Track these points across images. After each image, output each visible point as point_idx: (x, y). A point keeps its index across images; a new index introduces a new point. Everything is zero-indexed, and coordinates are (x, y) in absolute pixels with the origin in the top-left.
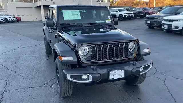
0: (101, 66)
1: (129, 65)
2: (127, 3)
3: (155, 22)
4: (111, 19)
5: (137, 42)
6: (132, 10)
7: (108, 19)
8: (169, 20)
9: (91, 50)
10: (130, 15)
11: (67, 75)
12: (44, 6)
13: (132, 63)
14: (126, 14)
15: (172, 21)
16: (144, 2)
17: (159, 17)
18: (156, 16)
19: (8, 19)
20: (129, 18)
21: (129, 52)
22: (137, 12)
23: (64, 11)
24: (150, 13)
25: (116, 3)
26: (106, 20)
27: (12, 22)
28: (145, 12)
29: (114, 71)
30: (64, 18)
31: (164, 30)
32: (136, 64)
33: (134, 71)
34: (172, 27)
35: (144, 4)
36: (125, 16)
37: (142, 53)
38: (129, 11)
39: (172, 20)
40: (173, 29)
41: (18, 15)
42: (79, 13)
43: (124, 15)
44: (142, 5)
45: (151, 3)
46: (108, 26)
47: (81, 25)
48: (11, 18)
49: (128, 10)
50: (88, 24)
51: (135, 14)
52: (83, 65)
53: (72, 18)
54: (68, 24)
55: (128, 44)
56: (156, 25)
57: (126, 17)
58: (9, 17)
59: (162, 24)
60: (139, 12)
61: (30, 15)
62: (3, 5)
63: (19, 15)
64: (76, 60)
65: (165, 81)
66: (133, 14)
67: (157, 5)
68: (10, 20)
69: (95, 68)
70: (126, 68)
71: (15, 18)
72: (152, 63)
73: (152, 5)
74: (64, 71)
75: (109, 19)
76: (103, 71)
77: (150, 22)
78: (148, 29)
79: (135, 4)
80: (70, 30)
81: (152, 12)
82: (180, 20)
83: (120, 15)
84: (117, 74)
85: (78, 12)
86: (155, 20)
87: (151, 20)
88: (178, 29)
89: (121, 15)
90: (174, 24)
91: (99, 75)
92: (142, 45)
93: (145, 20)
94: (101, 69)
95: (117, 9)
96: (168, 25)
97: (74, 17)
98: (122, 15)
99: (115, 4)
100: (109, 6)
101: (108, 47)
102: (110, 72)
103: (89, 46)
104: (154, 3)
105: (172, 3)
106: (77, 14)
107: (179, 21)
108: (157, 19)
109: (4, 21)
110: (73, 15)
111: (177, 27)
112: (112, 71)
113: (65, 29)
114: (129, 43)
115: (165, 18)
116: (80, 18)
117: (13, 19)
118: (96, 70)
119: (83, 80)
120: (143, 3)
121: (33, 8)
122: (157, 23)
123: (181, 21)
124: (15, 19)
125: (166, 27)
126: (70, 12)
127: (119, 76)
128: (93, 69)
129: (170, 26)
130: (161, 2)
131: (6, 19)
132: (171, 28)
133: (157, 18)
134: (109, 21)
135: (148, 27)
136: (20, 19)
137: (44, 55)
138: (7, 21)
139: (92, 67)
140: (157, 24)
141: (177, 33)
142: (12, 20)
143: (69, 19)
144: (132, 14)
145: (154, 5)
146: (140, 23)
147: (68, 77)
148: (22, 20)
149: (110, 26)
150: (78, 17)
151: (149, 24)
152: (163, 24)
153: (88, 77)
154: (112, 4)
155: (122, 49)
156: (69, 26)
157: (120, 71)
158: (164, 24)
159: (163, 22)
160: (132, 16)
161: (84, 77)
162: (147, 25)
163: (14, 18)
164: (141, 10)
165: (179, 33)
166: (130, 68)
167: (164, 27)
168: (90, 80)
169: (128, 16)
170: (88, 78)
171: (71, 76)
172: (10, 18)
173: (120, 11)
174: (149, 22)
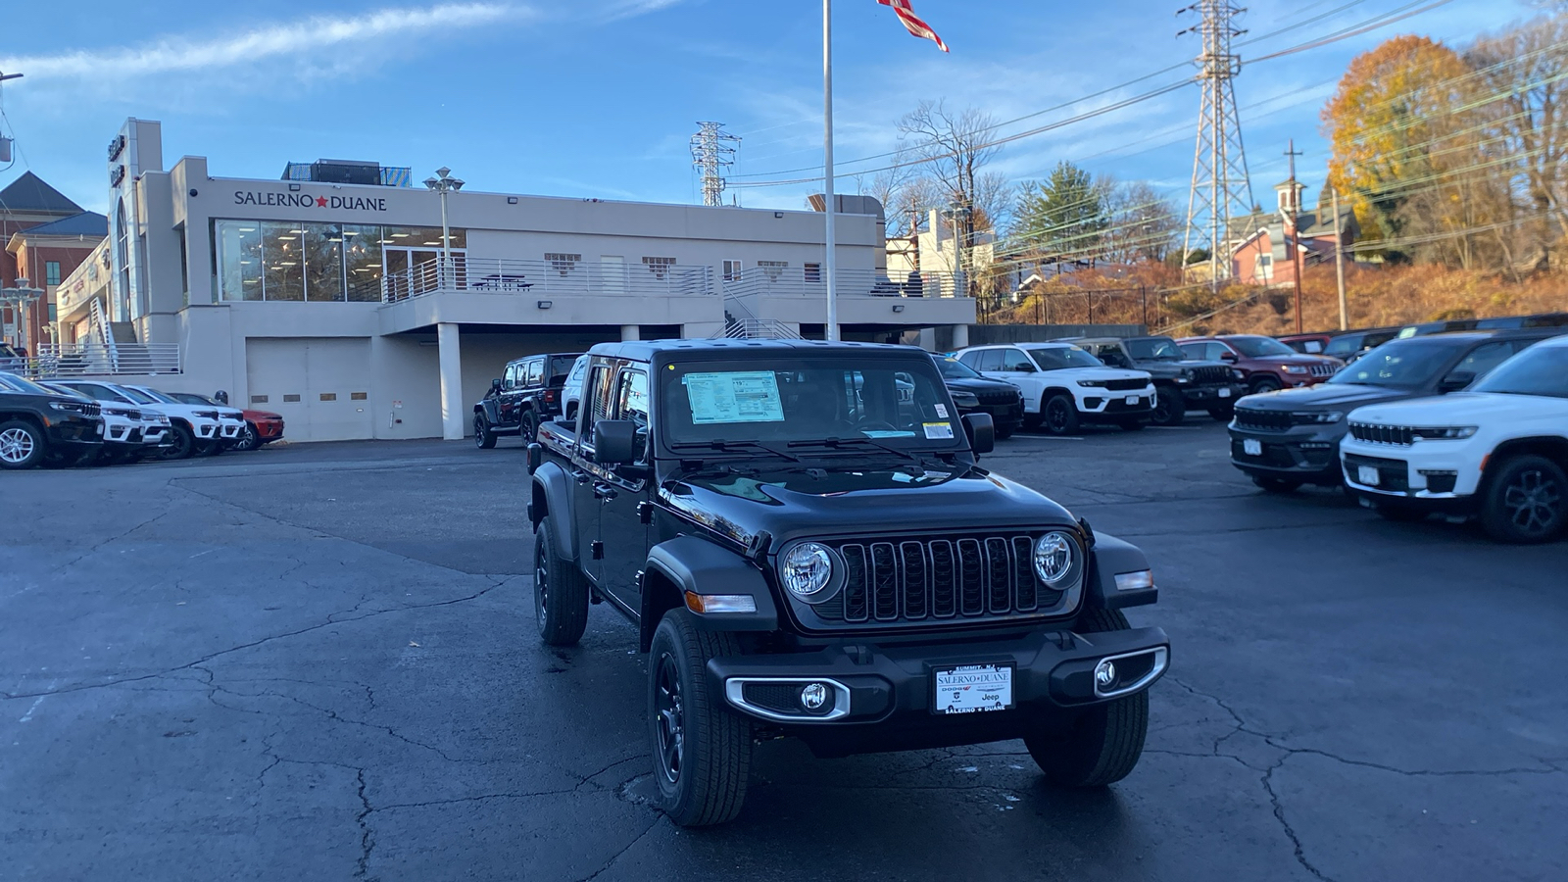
0: (897, 646)
1: (1037, 646)
2: (1114, 299)
3: (1297, 444)
4: (951, 419)
5: (1081, 536)
6: (1144, 359)
7: (934, 418)
8: (1385, 428)
9: (843, 566)
10: (1132, 397)
11: (730, 680)
12: (465, 330)
13: (1054, 641)
14: (1097, 384)
15: (1403, 435)
16: (1260, 292)
17: (1325, 410)
18: (1301, 405)
19: (197, 424)
20: (1123, 421)
21: (1042, 584)
22: (1183, 374)
23: (690, 380)
24: (1284, 378)
25: (1030, 302)
26: (925, 425)
27: (219, 447)
28: (1252, 368)
29: (959, 672)
30: (695, 415)
31: (1365, 503)
32: (1075, 641)
33: (1062, 674)
34: (1406, 477)
35: (1259, 308)
36: (1091, 402)
37: (1107, 593)
38: (1123, 364)
39: (1407, 430)
40: (1418, 495)
41: (257, 399)
42: (773, 389)
43: (1080, 394)
44: (1243, 312)
45: (1315, 298)
46: (937, 456)
47: (785, 451)
48: (215, 415)
49: (1110, 357)
50: (823, 448)
51: (1165, 390)
52: (804, 641)
53: (734, 416)
54: (715, 446)
55: (1032, 541)
56: (1304, 464)
57: (1101, 408)
58: (205, 415)
59: (1342, 457)
60: (1197, 371)
61: (344, 397)
62: (146, 321)
63: (264, 399)
64: (773, 614)
65: (1275, 771)
66: (1151, 388)
67: (1361, 315)
68: (210, 435)
69: (862, 650)
70: (1024, 659)
71: (239, 417)
72: (1167, 646)
73: (1325, 311)
74: (711, 664)
75: (944, 420)
76: (903, 670)
77: (1264, 446)
78: (1259, 494)
79: (1186, 311)
80: (728, 478)
81: (1304, 370)
82: (1457, 429)
83: (1051, 393)
84: (974, 688)
85: (764, 382)
86: (1296, 430)
87: (1268, 432)
88: (1448, 495)
89: (1056, 397)
90: (1421, 456)
91: (885, 687)
92: (1113, 553)
93: (1231, 432)
94: (894, 658)
95: (1023, 347)
96: (1383, 465)
97: (745, 410)
98: (1064, 392)
99: (1019, 311)
100: (971, 328)
101: (929, 555)
102: (941, 675)
103: (834, 545)
104: (1335, 296)
105: (1485, 300)
106: (764, 391)
107: (1454, 437)
108: (1311, 420)
109: (165, 439)
110: (741, 397)
111: (1441, 480)
112: (950, 669)
113: (699, 473)
114: (1038, 535)
115: (1356, 416)
116: (776, 414)
117: (230, 430)
118: (869, 661)
119: (805, 711)
120: (1246, 297)
121: (376, 342)
122: (1310, 454)
123: (1465, 437)
124: (244, 423)
125: (1369, 476)
126: (725, 380)
127: (987, 698)
128: (855, 659)
129: (1391, 473)
130: (1395, 293)
131: (180, 424)
132: (1406, 488)
133: (1310, 415)
134: (939, 430)
135: (1250, 479)
136: (276, 427)
137: (533, 652)
138: (187, 440)
139: (851, 649)
140: (1311, 461)
141: (1450, 519)
142: (224, 434)
143: (720, 417)
144: (1140, 384)
145: (1338, 316)
146: (1202, 453)
147: (736, 696)
148: (289, 435)
149: (948, 458)
150: (768, 408)
151: (1252, 458)
152: (1348, 455)
153: (830, 693)
154: (997, 307)
155: (1000, 564)
156: (717, 455)
157: (990, 670)
158: (1356, 461)
159: (1349, 445)
160: (1144, 401)
161: (813, 696)
162: (1248, 471)
163: (234, 422)
164: (1214, 361)
165: (1460, 520)
166: (1043, 662)
167: (1359, 483)
168: (838, 713)
169: (1115, 404)
170: (830, 704)
171: (749, 691)
172: (209, 421)
173: (1051, 361)
174: (1253, 447)
